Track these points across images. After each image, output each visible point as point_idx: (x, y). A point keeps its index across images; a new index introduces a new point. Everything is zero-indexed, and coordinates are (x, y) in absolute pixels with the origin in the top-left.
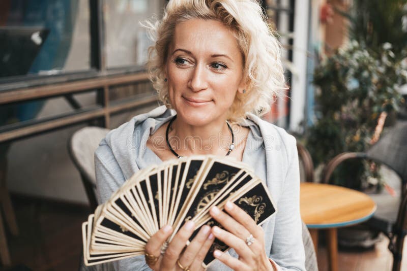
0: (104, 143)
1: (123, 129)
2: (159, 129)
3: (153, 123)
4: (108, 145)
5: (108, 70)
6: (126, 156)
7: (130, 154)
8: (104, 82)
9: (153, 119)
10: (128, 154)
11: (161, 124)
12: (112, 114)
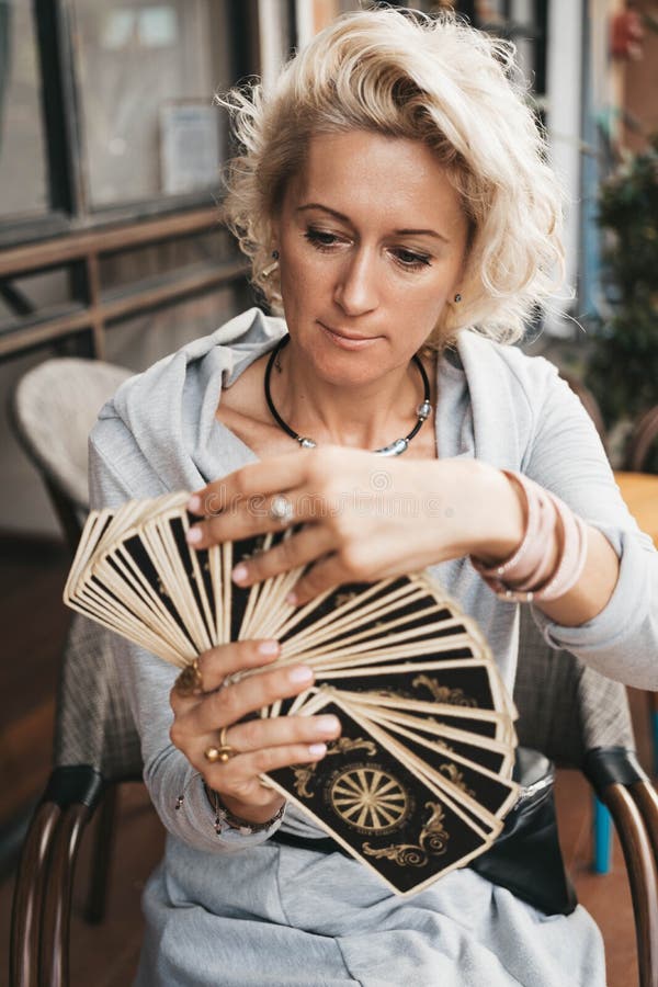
0: (112, 415)
1: (158, 378)
2: (243, 373)
3: (227, 359)
4: (120, 418)
5: (93, 211)
6: (165, 445)
7: (177, 439)
8: (86, 244)
9: (227, 349)
10: (173, 443)
11: (249, 361)
12: (111, 323)
